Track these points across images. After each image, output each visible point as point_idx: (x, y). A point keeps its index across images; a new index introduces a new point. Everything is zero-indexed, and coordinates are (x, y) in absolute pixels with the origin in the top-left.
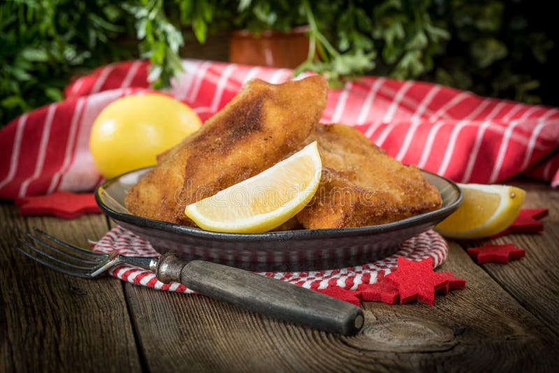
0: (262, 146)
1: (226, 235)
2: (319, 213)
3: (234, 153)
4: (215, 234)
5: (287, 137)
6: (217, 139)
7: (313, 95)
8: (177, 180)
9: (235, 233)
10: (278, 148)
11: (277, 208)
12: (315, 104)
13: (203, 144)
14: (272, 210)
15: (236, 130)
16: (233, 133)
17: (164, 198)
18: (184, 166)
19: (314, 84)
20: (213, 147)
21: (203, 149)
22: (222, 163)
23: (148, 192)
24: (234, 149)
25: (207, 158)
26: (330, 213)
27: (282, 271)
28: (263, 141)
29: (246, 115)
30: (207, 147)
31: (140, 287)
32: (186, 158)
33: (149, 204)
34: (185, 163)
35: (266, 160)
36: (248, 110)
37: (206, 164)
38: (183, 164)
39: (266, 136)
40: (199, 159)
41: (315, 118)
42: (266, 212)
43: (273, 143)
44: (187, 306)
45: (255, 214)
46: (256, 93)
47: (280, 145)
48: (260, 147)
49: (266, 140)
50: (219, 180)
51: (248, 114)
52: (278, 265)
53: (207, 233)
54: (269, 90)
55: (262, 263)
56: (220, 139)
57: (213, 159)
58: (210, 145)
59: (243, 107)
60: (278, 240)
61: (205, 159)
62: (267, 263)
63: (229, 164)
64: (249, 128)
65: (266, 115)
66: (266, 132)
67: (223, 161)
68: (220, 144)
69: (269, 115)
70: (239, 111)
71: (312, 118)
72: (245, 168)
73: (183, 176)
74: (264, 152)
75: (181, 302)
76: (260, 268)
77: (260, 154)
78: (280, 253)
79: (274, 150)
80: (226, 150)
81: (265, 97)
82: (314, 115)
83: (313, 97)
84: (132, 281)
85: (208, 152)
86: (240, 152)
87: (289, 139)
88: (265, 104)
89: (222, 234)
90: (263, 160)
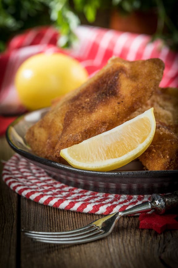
0: (116, 108)
1: (87, 172)
2: (153, 157)
3: (97, 112)
4: (80, 171)
5: (134, 101)
6: (86, 100)
7: (153, 72)
8: (58, 127)
9: (93, 171)
10: (127, 109)
11: (123, 155)
12: (154, 79)
13: (78, 102)
14: (119, 156)
15: (100, 94)
16: (98, 96)
17: (49, 138)
18: (64, 118)
19: (155, 65)
20: (83, 105)
21: (77, 107)
22: (88, 118)
23: (39, 133)
24: (97, 109)
25: (78, 114)
26: (160, 157)
27: (126, 194)
28: (117, 104)
29: (107, 83)
30: (79, 105)
31: (29, 200)
32: (65, 112)
33: (40, 141)
34: (64, 115)
35: (118, 117)
36: (109, 79)
37: (78, 118)
38: (63, 116)
39: (119, 100)
40: (73, 114)
41: (154, 88)
42: (115, 157)
43: (124, 105)
44: (58, 220)
45: (108, 158)
46: (115, 68)
47: (129, 106)
48: (115, 108)
49: (119, 103)
50: (85, 131)
51: (109, 82)
52: (123, 190)
53: (74, 169)
54: (124, 67)
55: (112, 189)
56: (88, 100)
57: (83, 115)
58: (82, 104)
59: (106, 77)
60: (122, 177)
61: (77, 114)
62: (116, 189)
63: (93, 119)
64: (109, 93)
65: (121, 85)
66: (119, 97)
67: (89, 117)
68: (88, 104)
69: (122, 85)
70: (103, 80)
71: (152, 88)
72: (104, 123)
73: (62, 124)
74: (117, 112)
75: (55, 216)
76: (111, 191)
77: (114, 113)
78: (125, 185)
79: (124, 110)
80: (92, 109)
81: (120, 72)
82: (153, 86)
83: (153, 74)
84: (25, 196)
85: (80, 109)
86: (101, 111)
87: (135, 103)
88: (120, 78)
89: (84, 171)
90: (116, 117)
